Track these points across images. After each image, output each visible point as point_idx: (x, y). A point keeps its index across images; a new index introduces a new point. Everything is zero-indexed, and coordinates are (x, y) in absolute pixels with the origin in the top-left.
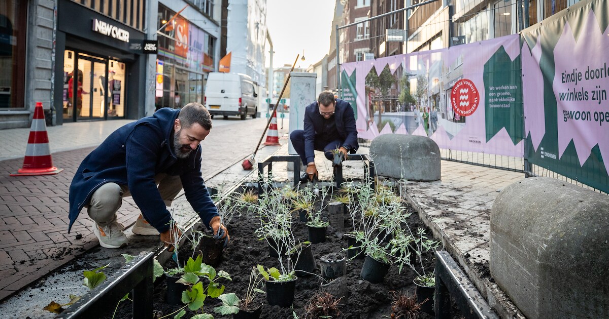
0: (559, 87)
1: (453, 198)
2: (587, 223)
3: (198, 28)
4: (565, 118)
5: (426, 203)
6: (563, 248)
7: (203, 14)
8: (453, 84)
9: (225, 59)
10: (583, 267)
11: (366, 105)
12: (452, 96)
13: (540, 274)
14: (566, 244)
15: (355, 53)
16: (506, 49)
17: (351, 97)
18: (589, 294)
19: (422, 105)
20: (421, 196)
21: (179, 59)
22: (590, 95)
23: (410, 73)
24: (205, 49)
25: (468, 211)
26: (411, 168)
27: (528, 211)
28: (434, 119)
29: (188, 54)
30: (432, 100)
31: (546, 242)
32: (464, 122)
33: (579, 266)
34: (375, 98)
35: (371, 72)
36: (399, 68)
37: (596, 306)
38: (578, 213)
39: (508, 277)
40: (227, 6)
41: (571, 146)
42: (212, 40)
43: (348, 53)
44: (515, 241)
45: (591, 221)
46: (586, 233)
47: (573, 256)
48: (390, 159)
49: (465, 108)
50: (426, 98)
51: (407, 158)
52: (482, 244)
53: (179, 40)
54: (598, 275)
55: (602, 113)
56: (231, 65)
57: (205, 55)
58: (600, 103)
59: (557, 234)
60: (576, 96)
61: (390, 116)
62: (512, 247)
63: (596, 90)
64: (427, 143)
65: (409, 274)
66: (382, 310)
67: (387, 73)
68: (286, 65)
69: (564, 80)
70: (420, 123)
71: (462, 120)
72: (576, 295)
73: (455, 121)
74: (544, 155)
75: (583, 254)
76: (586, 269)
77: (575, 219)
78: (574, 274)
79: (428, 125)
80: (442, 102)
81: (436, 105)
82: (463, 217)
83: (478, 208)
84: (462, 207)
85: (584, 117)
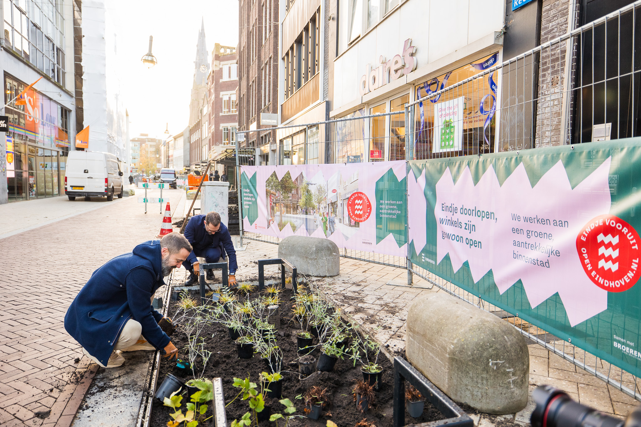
0: (439, 214)
1: (357, 294)
2: (477, 333)
3: (50, 99)
4: (443, 236)
5: (339, 300)
6: (464, 348)
7: (54, 84)
8: (349, 196)
9: (81, 133)
10: (475, 359)
11: (267, 206)
12: (349, 205)
13: (448, 363)
14: (466, 346)
15: (221, 128)
16: (395, 171)
17: (251, 197)
18: (478, 374)
19: (322, 211)
20: (333, 293)
21: (31, 135)
22: (464, 226)
23: (311, 182)
24: (58, 123)
25: (373, 305)
26: (317, 266)
27: (438, 322)
28: (332, 222)
29: (40, 129)
30: (330, 207)
31: (453, 344)
32: (359, 227)
33: (473, 359)
34: (276, 200)
35: (272, 176)
36: (300, 176)
37: (482, 380)
38: (471, 326)
39: (424, 362)
40: (82, 75)
41: (447, 258)
42: (65, 112)
43: (213, 127)
44: (430, 341)
45: (479, 332)
46: (477, 339)
47: (470, 353)
48: (298, 259)
49: (360, 216)
50: (325, 205)
51: (314, 258)
52: (393, 335)
53: (29, 114)
54: (484, 363)
55: (472, 240)
56: (89, 140)
57: (59, 129)
58: (470, 233)
59: (460, 339)
60: (452, 223)
61: (291, 217)
62: (427, 344)
63: (468, 223)
64: (330, 246)
65: (348, 362)
66: (339, 391)
67: (287, 179)
68: (142, 135)
69: (443, 209)
70: (319, 225)
71: (357, 224)
72: (471, 375)
73: (350, 226)
74: (424, 259)
75: (475, 352)
76: (478, 361)
77: (470, 330)
78: (470, 363)
79: (327, 228)
80: (339, 209)
81: (334, 212)
82: (371, 312)
83: (378, 302)
84: (366, 302)
85: (458, 240)
